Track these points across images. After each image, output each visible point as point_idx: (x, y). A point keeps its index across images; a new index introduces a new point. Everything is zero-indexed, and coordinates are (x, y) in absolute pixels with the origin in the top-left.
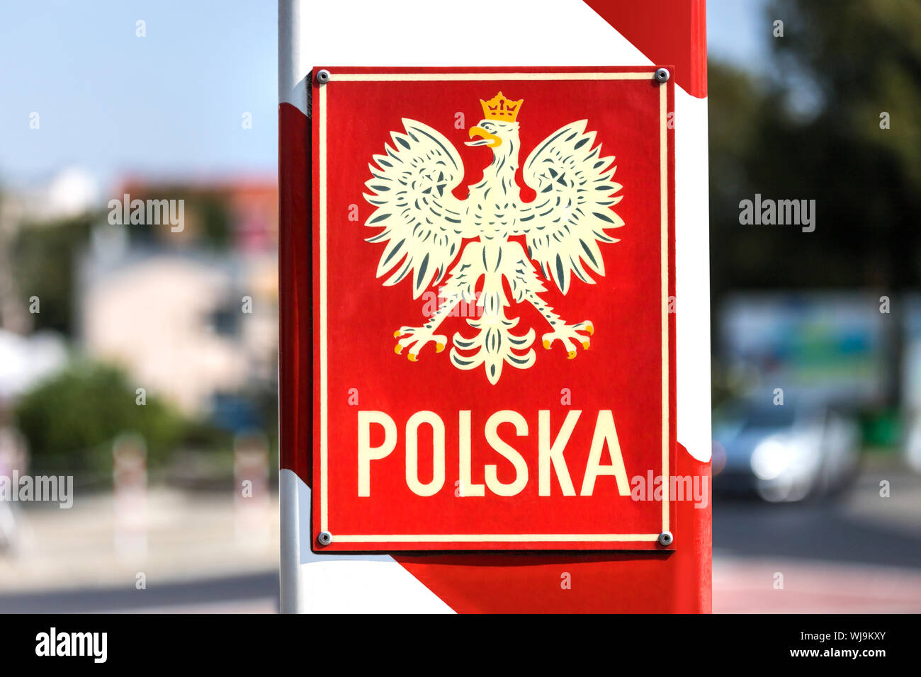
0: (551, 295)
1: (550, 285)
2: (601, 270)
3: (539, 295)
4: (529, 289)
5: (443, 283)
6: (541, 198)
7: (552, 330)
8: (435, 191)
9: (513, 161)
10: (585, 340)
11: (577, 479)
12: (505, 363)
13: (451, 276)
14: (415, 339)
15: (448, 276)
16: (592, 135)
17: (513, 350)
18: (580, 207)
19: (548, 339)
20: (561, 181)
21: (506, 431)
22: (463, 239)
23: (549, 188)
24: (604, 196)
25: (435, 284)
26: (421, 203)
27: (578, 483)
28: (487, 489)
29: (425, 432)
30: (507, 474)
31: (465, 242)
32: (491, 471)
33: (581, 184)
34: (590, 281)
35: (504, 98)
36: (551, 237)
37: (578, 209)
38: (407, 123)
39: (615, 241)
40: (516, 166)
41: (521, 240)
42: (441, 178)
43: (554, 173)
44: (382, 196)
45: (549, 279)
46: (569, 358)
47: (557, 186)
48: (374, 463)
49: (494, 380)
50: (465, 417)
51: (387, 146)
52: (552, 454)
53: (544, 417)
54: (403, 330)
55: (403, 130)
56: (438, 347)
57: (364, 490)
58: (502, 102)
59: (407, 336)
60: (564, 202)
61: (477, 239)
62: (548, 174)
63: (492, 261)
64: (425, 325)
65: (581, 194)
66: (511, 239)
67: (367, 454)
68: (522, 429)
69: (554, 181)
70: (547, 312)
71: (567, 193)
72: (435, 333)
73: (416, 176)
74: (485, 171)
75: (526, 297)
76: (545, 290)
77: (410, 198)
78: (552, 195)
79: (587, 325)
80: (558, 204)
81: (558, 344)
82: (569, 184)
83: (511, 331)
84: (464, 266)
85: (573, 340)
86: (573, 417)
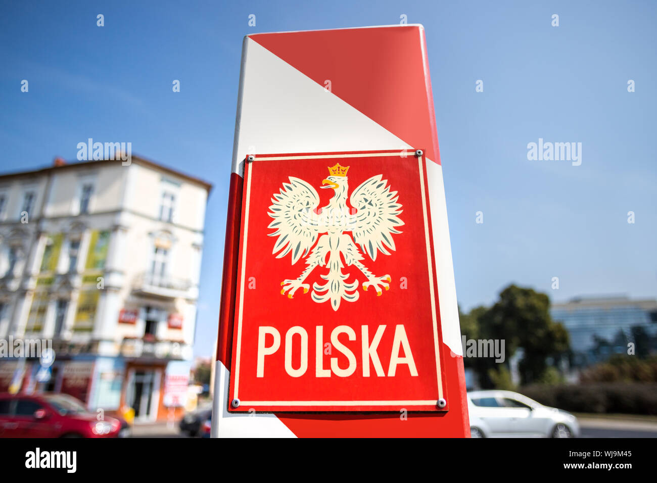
0: (367, 261)
1: (366, 256)
2: (393, 248)
3: (360, 261)
4: (354, 258)
5: (308, 257)
6: (360, 212)
7: (368, 280)
8: (304, 210)
9: (345, 195)
10: (386, 285)
11: (386, 367)
12: (342, 299)
13: (312, 252)
14: (292, 286)
15: (311, 253)
16: (385, 182)
17: (346, 291)
18: (381, 216)
19: (366, 285)
20: (370, 204)
21: (343, 338)
22: (319, 234)
23: (364, 207)
24: (393, 210)
25: (304, 257)
26: (297, 216)
27: (386, 368)
28: (332, 373)
29: (297, 338)
30: (344, 363)
31: (320, 235)
32: (334, 361)
33: (381, 205)
34: (388, 253)
35: (340, 166)
36: (366, 232)
37: (379, 217)
38: (291, 179)
39: (400, 232)
40: (347, 197)
41: (350, 233)
42: (308, 204)
43: (366, 200)
44: (277, 213)
45: (365, 253)
46: (378, 295)
47: (368, 206)
48: (267, 357)
49: (336, 308)
50: (319, 330)
51: (281, 190)
52: (370, 351)
53: (365, 329)
54: (286, 281)
55: (289, 182)
56: (304, 290)
57: (260, 373)
58: (339, 168)
59: (288, 284)
60: (372, 214)
61: (327, 233)
62: (363, 201)
63: (334, 244)
64: (298, 278)
65: (380, 210)
66: (344, 233)
67: (263, 352)
68: (352, 337)
69: (366, 204)
70: (364, 270)
71: (373, 209)
72: (303, 283)
73: (295, 203)
74: (331, 200)
75: (353, 263)
76: (363, 259)
77: (291, 214)
78: (366, 211)
79: (387, 277)
80: (369, 215)
81: (371, 287)
82: (374, 205)
83: (346, 281)
84: (319, 247)
85: (380, 286)
86: (382, 329)
